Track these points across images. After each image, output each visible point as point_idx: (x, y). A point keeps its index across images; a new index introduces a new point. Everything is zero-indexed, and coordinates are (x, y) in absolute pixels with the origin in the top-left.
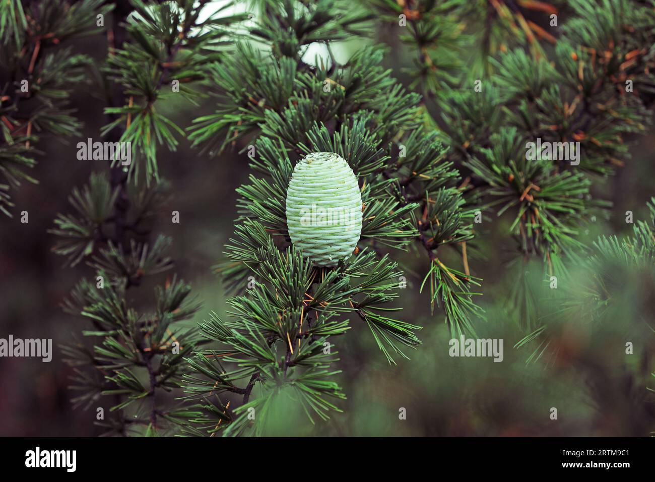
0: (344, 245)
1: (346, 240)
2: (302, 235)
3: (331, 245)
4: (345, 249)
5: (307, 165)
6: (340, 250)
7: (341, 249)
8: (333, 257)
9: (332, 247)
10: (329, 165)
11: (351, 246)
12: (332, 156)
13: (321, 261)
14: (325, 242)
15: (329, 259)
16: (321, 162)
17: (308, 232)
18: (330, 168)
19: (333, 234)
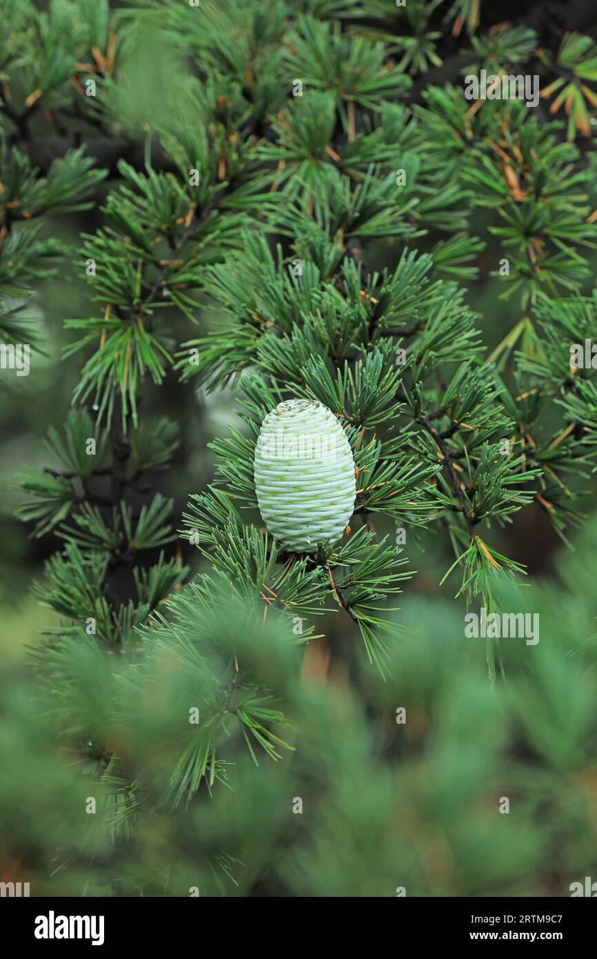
0: (326, 524)
1: (328, 518)
2: (270, 511)
3: (307, 523)
4: (328, 529)
5: (276, 417)
6: (321, 531)
7: (321, 529)
8: (313, 539)
9: (310, 526)
10: (303, 419)
11: (337, 525)
12: (311, 405)
13: (298, 545)
14: (299, 520)
15: (307, 543)
16: (292, 414)
17: (277, 507)
18: (303, 421)
19: (309, 510)
